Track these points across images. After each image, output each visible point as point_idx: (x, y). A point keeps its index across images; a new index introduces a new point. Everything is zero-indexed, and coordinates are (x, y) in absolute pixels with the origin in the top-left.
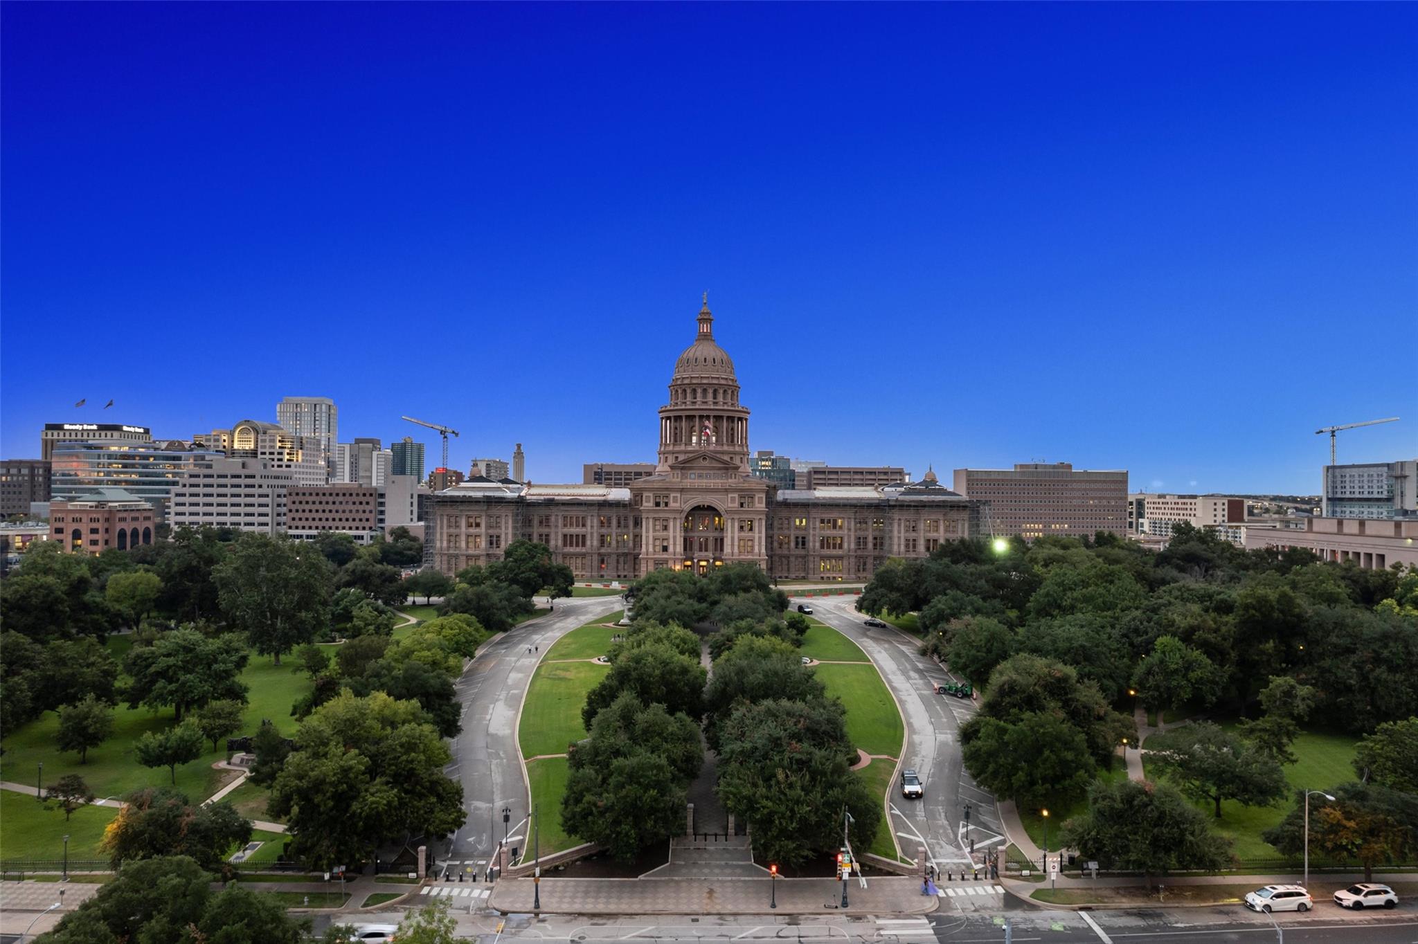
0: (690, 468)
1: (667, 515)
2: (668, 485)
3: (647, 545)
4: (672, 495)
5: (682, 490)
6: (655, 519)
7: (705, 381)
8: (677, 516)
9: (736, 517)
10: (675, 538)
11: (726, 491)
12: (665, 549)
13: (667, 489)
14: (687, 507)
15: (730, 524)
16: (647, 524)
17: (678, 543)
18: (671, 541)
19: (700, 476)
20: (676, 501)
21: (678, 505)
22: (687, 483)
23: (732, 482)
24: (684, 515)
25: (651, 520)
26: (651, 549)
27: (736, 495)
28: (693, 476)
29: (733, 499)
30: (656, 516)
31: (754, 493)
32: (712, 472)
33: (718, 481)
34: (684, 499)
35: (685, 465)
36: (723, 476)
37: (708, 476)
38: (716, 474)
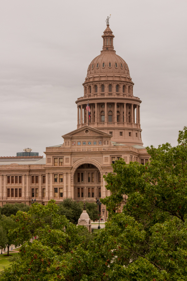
0: (78, 138)
1: (62, 171)
2: (62, 151)
3: (49, 192)
4: (65, 157)
5: (72, 154)
6: (55, 175)
7: (103, 79)
8: (69, 171)
9: (109, 171)
10: (67, 187)
11: (102, 153)
12: (61, 195)
13: (61, 153)
14: (76, 166)
16: (49, 178)
17: (69, 190)
18: (65, 190)
19: (84, 143)
20: (67, 161)
21: (69, 164)
22: (75, 149)
23: (105, 147)
24: (73, 171)
25: (51, 175)
26: (51, 195)
27: (108, 156)
29: (106, 159)
30: (55, 172)
31: (121, 154)
32: (92, 140)
33: (96, 146)
34: (73, 159)
35: (73, 136)
36: (100, 143)
37: (90, 143)
38: (95, 142)
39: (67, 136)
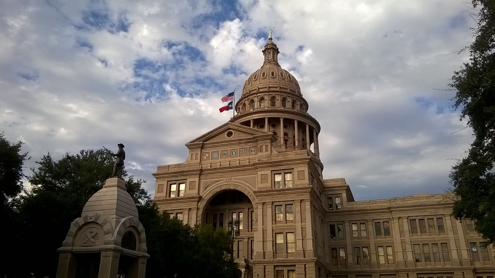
0: (214, 146)
1: (182, 206)
2: (185, 169)
4: (189, 180)
5: (201, 173)
8: (194, 205)
9: (269, 200)
11: (255, 166)
13: (182, 173)
15: (260, 211)
20: (192, 188)
21: (196, 191)
22: (208, 164)
23: (262, 156)
27: (268, 172)
28: (215, 155)
29: (264, 178)
30: (169, 208)
31: (292, 167)
32: (238, 147)
33: (245, 157)
34: (203, 184)
35: (205, 143)
36: (252, 151)
37: (234, 153)
38: (243, 150)
39: (195, 143)
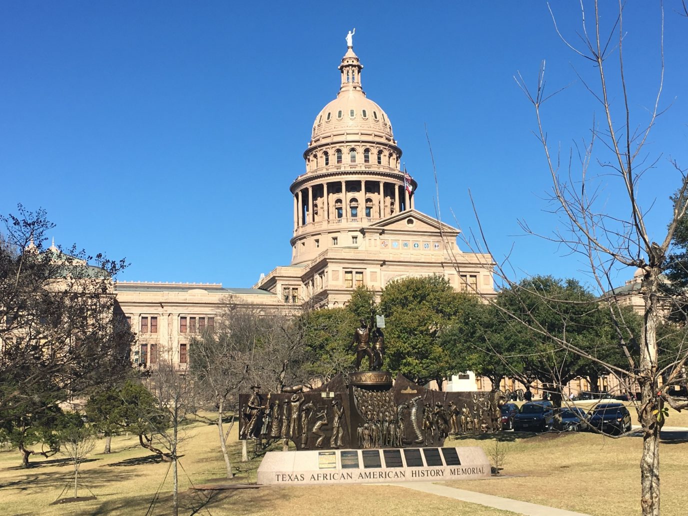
0: (394, 233)
2: (362, 256)
4: (369, 270)
7: (366, 138)
11: (442, 265)
19: (405, 245)
20: (373, 279)
23: (448, 253)
31: (477, 270)
32: (420, 239)
33: (429, 252)
34: (384, 276)
35: (385, 228)
36: (435, 246)
37: (416, 245)
38: (426, 243)
39: (374, 227)
